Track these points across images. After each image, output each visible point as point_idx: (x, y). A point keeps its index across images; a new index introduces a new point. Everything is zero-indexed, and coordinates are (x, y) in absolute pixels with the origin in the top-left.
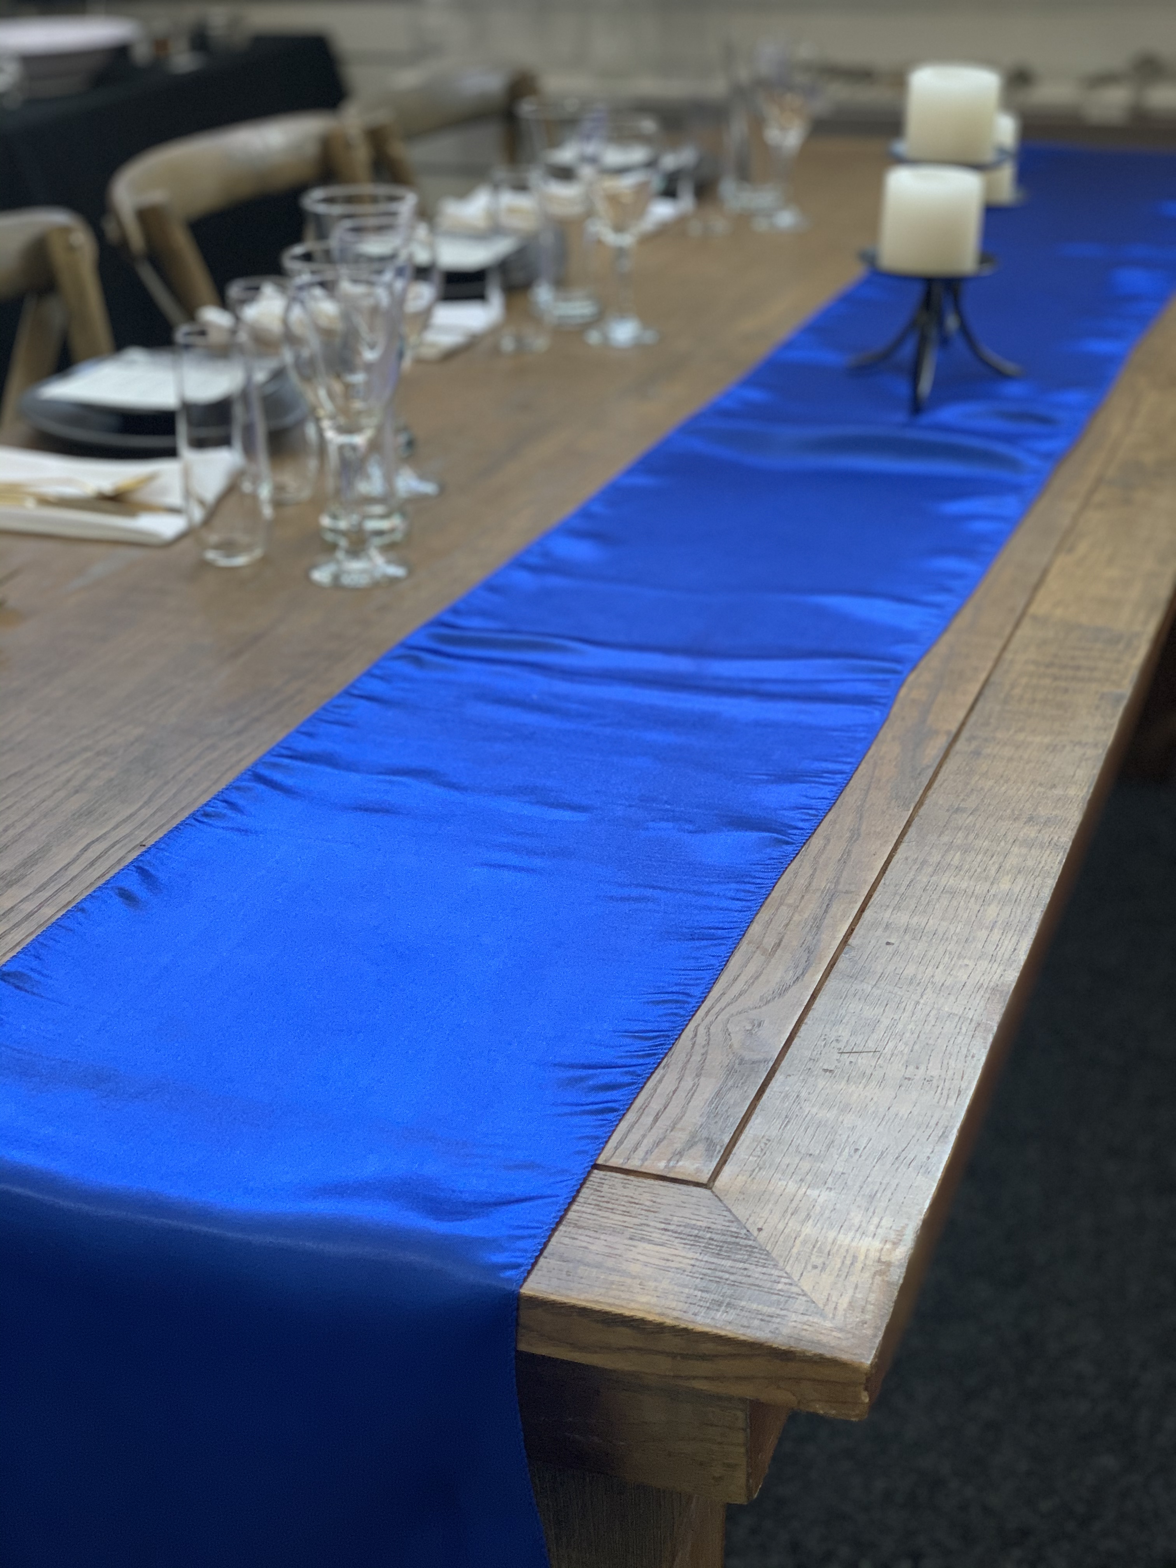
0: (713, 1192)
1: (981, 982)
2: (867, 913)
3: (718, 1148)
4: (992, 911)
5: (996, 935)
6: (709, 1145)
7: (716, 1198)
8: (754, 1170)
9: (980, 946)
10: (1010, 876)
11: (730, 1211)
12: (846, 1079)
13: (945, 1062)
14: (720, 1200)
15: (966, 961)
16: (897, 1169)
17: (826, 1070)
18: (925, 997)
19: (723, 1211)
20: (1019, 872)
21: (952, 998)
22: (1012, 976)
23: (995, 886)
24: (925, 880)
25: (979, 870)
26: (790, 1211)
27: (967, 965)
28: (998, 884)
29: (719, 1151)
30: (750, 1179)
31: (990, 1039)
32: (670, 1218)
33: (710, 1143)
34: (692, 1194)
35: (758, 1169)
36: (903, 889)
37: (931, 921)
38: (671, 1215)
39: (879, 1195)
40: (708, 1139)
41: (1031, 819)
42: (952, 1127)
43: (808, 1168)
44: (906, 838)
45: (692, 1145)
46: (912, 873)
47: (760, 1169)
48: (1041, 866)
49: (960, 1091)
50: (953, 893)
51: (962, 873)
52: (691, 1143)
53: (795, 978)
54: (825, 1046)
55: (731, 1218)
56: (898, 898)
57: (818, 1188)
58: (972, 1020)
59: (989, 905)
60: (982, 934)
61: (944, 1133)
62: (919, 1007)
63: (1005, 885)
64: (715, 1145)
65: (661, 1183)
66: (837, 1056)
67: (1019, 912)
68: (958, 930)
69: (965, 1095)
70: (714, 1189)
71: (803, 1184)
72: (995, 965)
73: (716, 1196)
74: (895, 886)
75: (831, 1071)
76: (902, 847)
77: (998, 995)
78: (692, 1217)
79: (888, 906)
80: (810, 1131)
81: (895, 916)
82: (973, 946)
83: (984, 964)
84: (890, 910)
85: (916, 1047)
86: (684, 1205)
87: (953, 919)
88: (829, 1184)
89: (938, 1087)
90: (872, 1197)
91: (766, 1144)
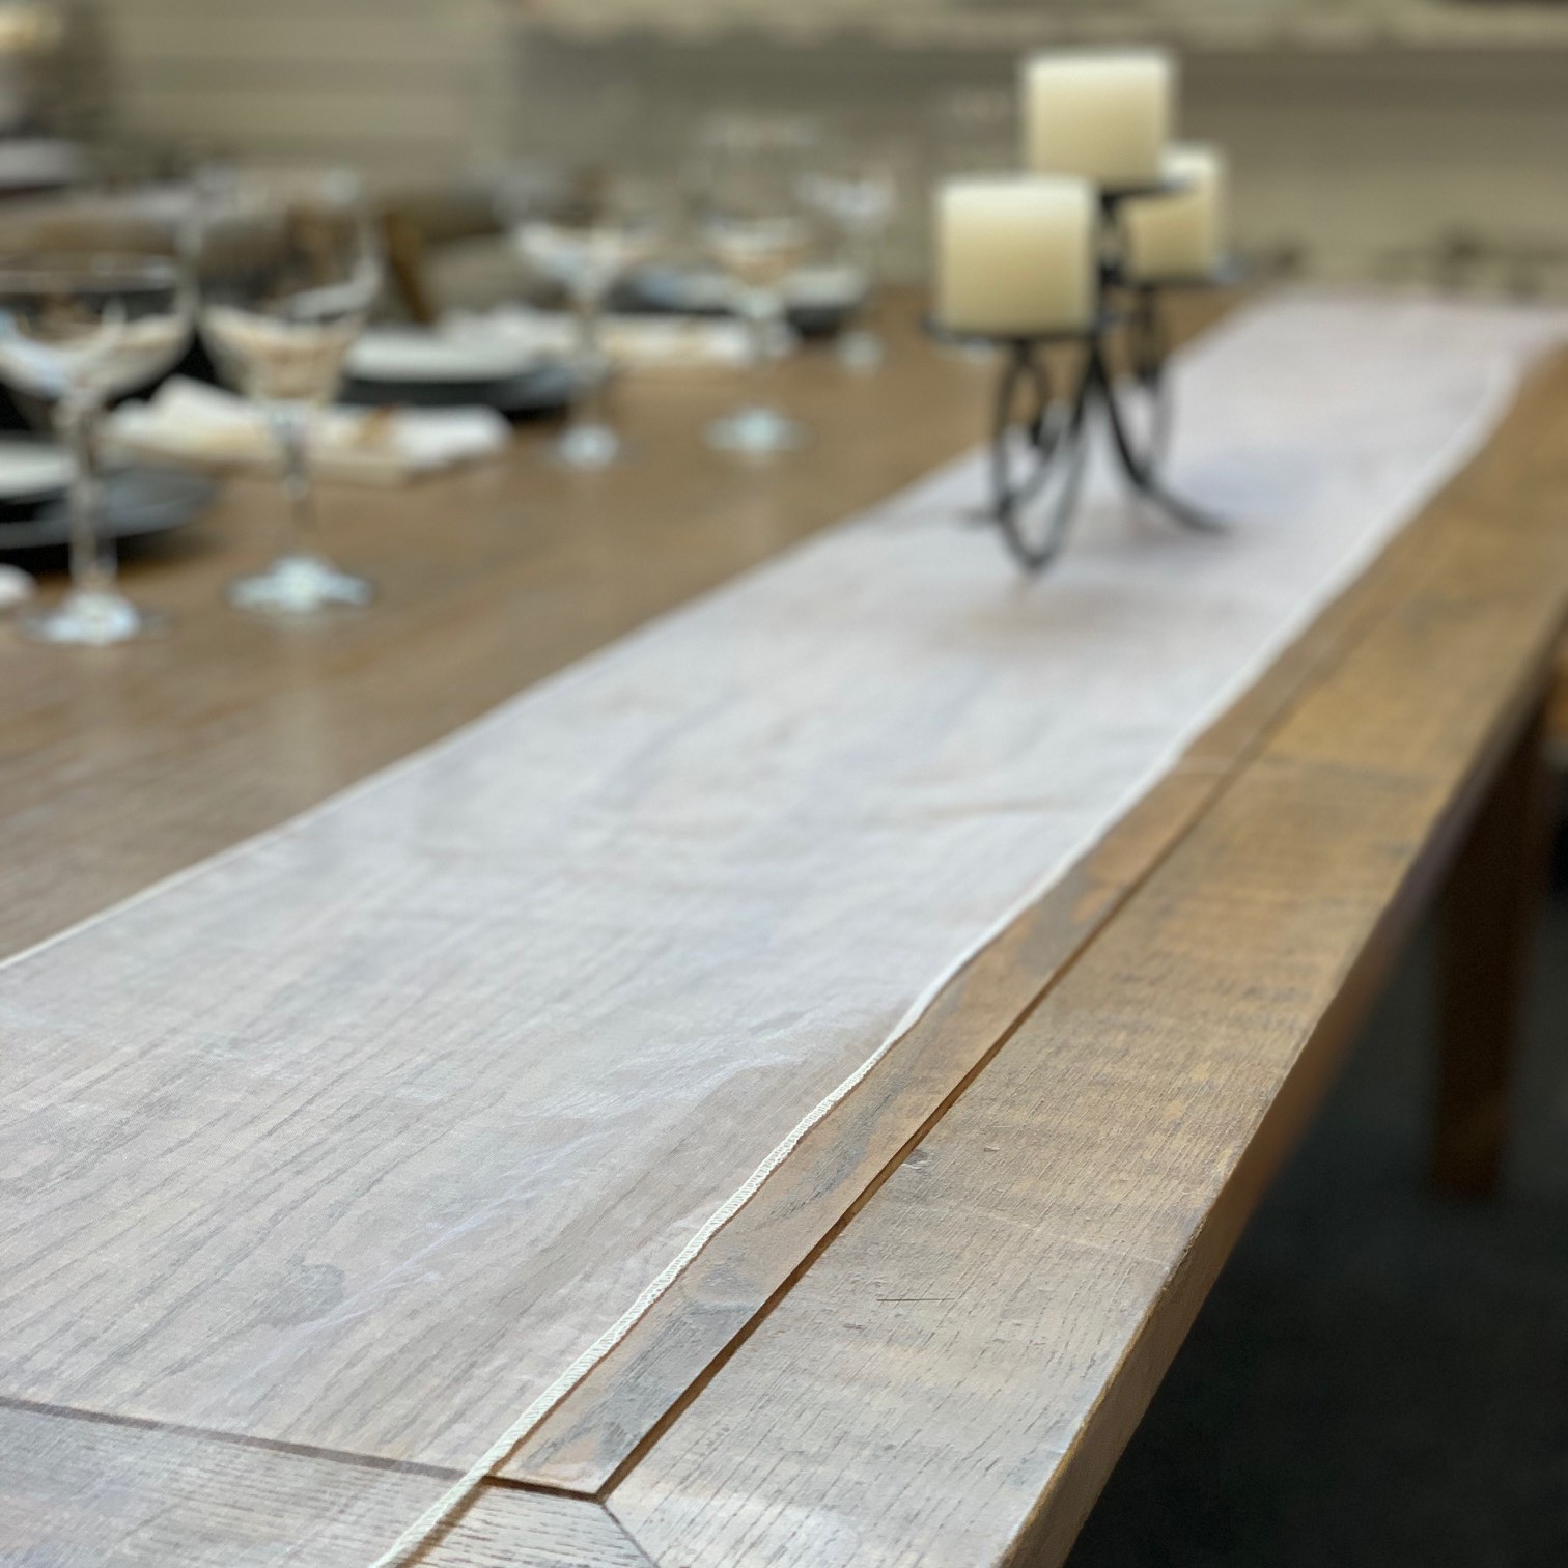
0: (604, 1508)
1: (1147, 1204)
2: (958, 1111)
3: (629, 1437)
4: (1176, 1109)
5: (1179, 1142)
6: (612, 1434)
7: (609, 1519)
8: (689, 1475)
9: (1148, 1157)
10: (1209, 1063)
11: (633, 1541)
12: (886, 1338)
13: (1072, 1317)
14: (616, 1521)
15: (1123, 1176)
16: (962, 1477)
17: (849, 1327)
18: (1043, 1224)
19: (620, 1539)
20: (1227, 1059)
21: (1095, 1226)
22: (1201, 1199)
23: (1183, 1075)
24: (1062, 1067)
25: (1157, 1055)
26: (748, 1541)
27: (1122, 1182)
28: (1188, 1074)
29: (630, 1443)
30: (680, 1488)
31: (1156, 1286)
32: (513, 1549)
33: (616, 1431)
34: (563, 1511)
35: (695, 1475)
36: (1021, 1080)
37: (1066, 1122)
38: (517, 1545)
39: (923, 1517)
40: (612, 1424)
41: (1252, 993)
42: (1074, 1414)
43: (793, 1473)
44: (1036, 1013)
45: (579, 1434)
46: (1042, 1057)
47: (702, 1473)
48: (1263, 1052)
49: (1093, 1360)
50: (1107, 1084)
51: (1128, 1058)
52: (578, 1432)
53: (814, 1194)
54: (853, 1291)
55: (632, 1550)
56: (1012, 1090)
57: (808, 1504)
58: (1124, 1259)
59: (1170, 1101)
60: (1155, 1139)
61: (1057, 1422)
62: (1032, 1238)
63: (1200, 1074)
64: (623, 1434)
65: (508, 1492)
66: (873, 1304)
67: (1221, 1110)
68: (1112, 1134)
69: (1102, 1366)
70: (608, 1503)
71: (781, 1497)
72: (1175, 1182)
73: (611, 1515)
74: (1010, 1074)
75: (859, 1328)
76: (1029, 1023)
77: (1176, 1224)
78: (557, 1548)
79: (994, 1100)
80: (808, 1416)
81: (1004, 1113)
82: (1138, 1155)
83: (1155, 1180)
84: (996, 1106)
85: (1022, 1294)
86: (545, 1529)
87: (1105, 1119)
88: (828, 1500)
89: (1053, 1353)
90: (910, 1519)
91: (719, 1435)
